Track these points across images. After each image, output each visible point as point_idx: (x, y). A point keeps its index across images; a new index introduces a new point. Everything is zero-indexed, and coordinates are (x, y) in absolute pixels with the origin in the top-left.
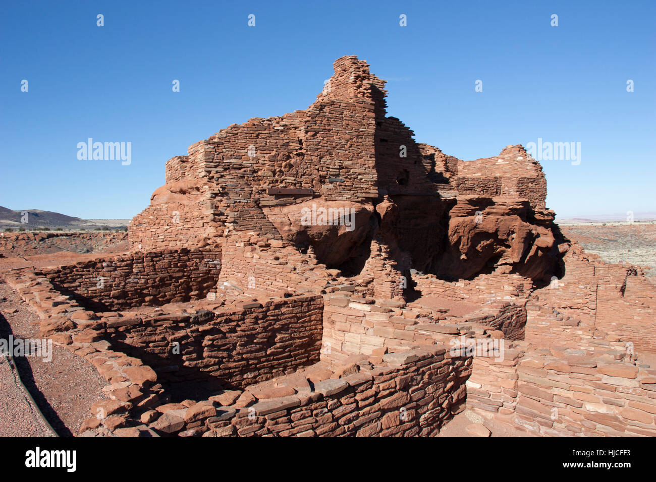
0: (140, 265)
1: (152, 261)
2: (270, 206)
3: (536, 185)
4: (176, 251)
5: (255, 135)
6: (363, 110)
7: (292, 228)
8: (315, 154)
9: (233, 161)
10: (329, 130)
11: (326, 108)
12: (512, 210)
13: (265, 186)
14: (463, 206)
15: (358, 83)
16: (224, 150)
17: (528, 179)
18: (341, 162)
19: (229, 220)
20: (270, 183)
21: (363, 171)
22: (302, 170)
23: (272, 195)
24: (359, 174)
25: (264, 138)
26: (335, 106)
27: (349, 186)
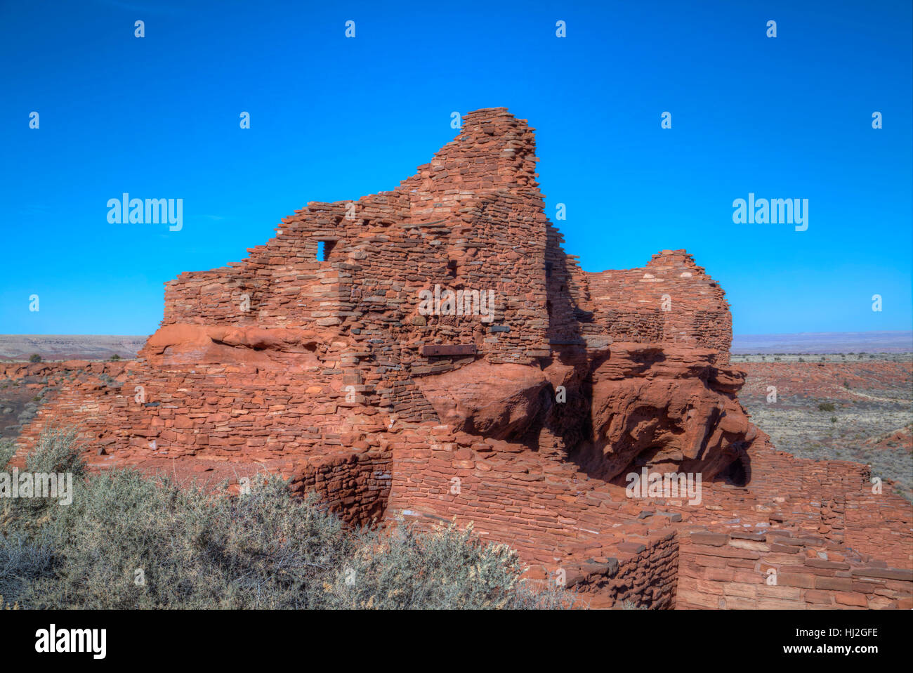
1: (324, 478)
2: (422, 376)
3: (718, 323)
4: (346, 461)
5: (404, 255)
6: (532, 209)
7: (458, 412)
8: (477, 285)
9: (375, 299)
10: (493, 245)
11: (489, 207)
12: (693, 369)
13: (417, 342)
14: (620, 362)
15: (519, 160)
16: (363, 280)
17: (709, 313)
18: (507, 298)
19: (383, 402)
20: (422, 337)
21: (532, 313)
23: (425, 357)
24: (527, 318)
25: (414, 260)
26: (499, 203)
27: (515, 338)
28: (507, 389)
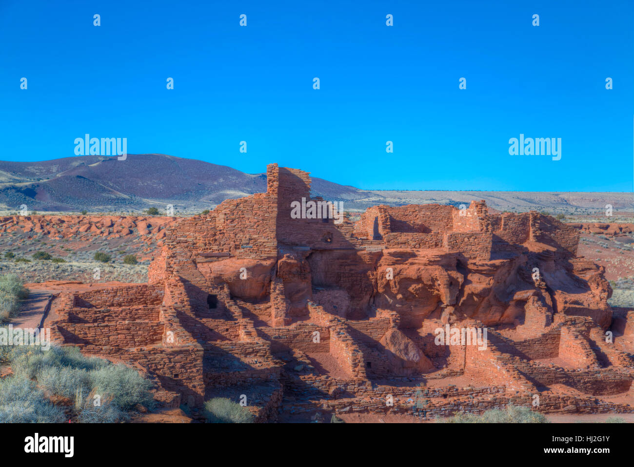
0: (121, 292)
1: (127, 290)
2: (202, 263)
4: (140, 286)
5: (195, 224)
6: (268, 203)
7: (211, 275)
8: (233, 232)
9: (182, 239)
10: (243, 218)
13: (200, 252)
14: (388, 257)
16: (177, 233)
17: (466, 234)
18: (251, 236)
19: (175, 270)
20: (203, 250)
21: (266, 240)
22: (223, 242)
23: (204, 257)
24: (264, 243)
26: (248, 203)
27: (255, 250)
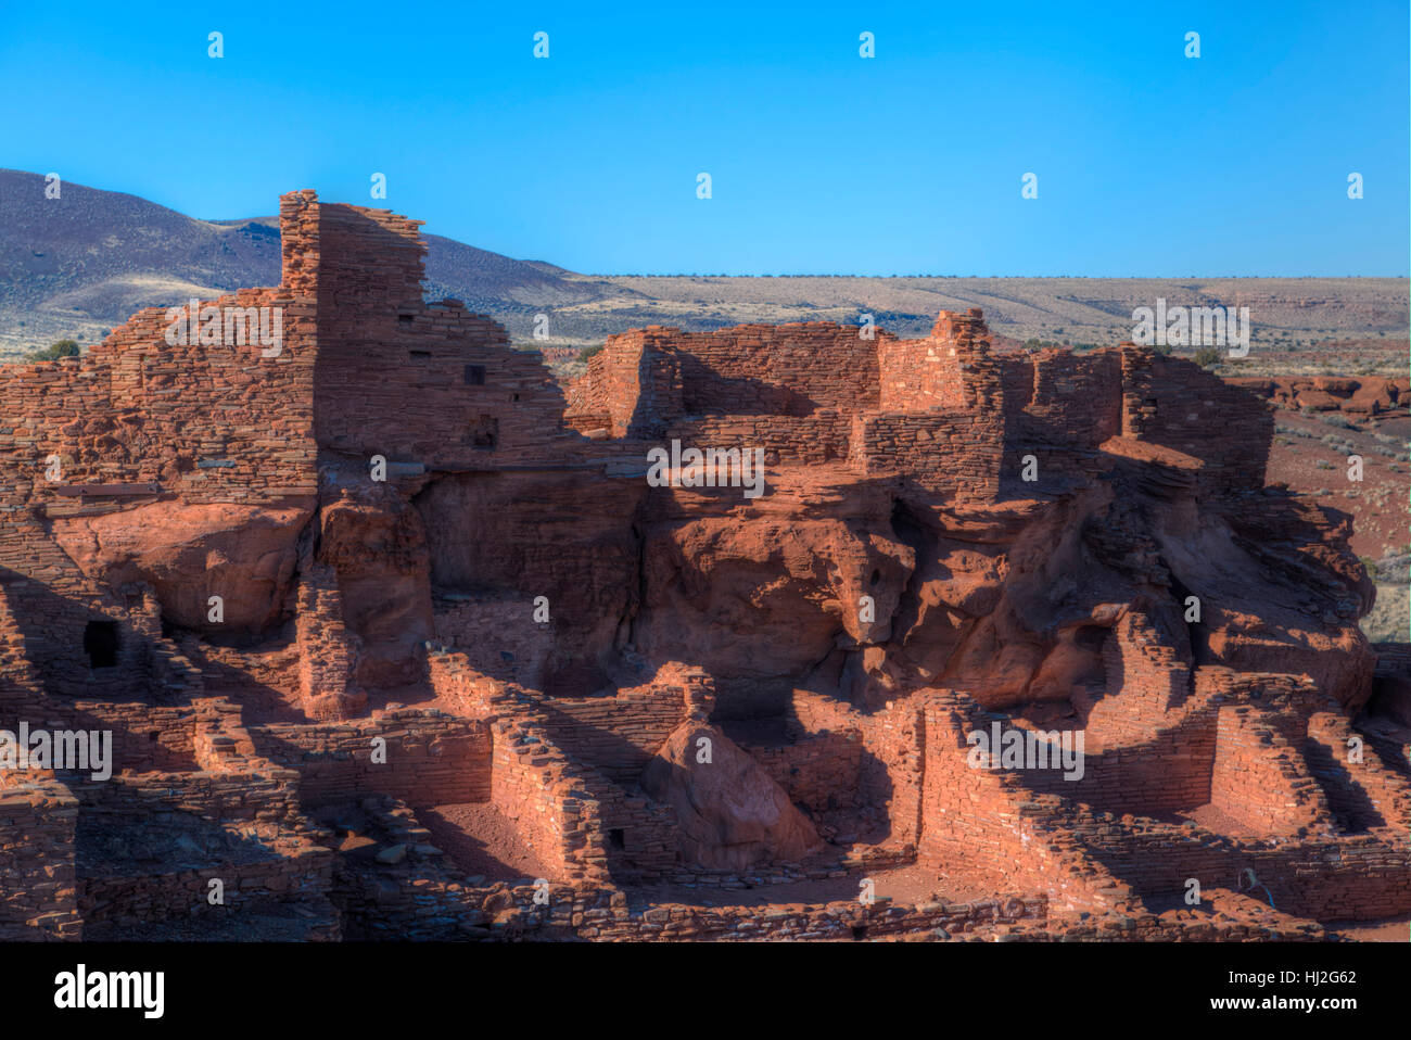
2: (68, 517)
5: (39, 390)
8: (167, 417)
18: (230, 428)
22: (137, 448)
23: (71, 497)
24: (273, 450)
25: (56, 395)
27: (246, 474)
28: (183, 532)
